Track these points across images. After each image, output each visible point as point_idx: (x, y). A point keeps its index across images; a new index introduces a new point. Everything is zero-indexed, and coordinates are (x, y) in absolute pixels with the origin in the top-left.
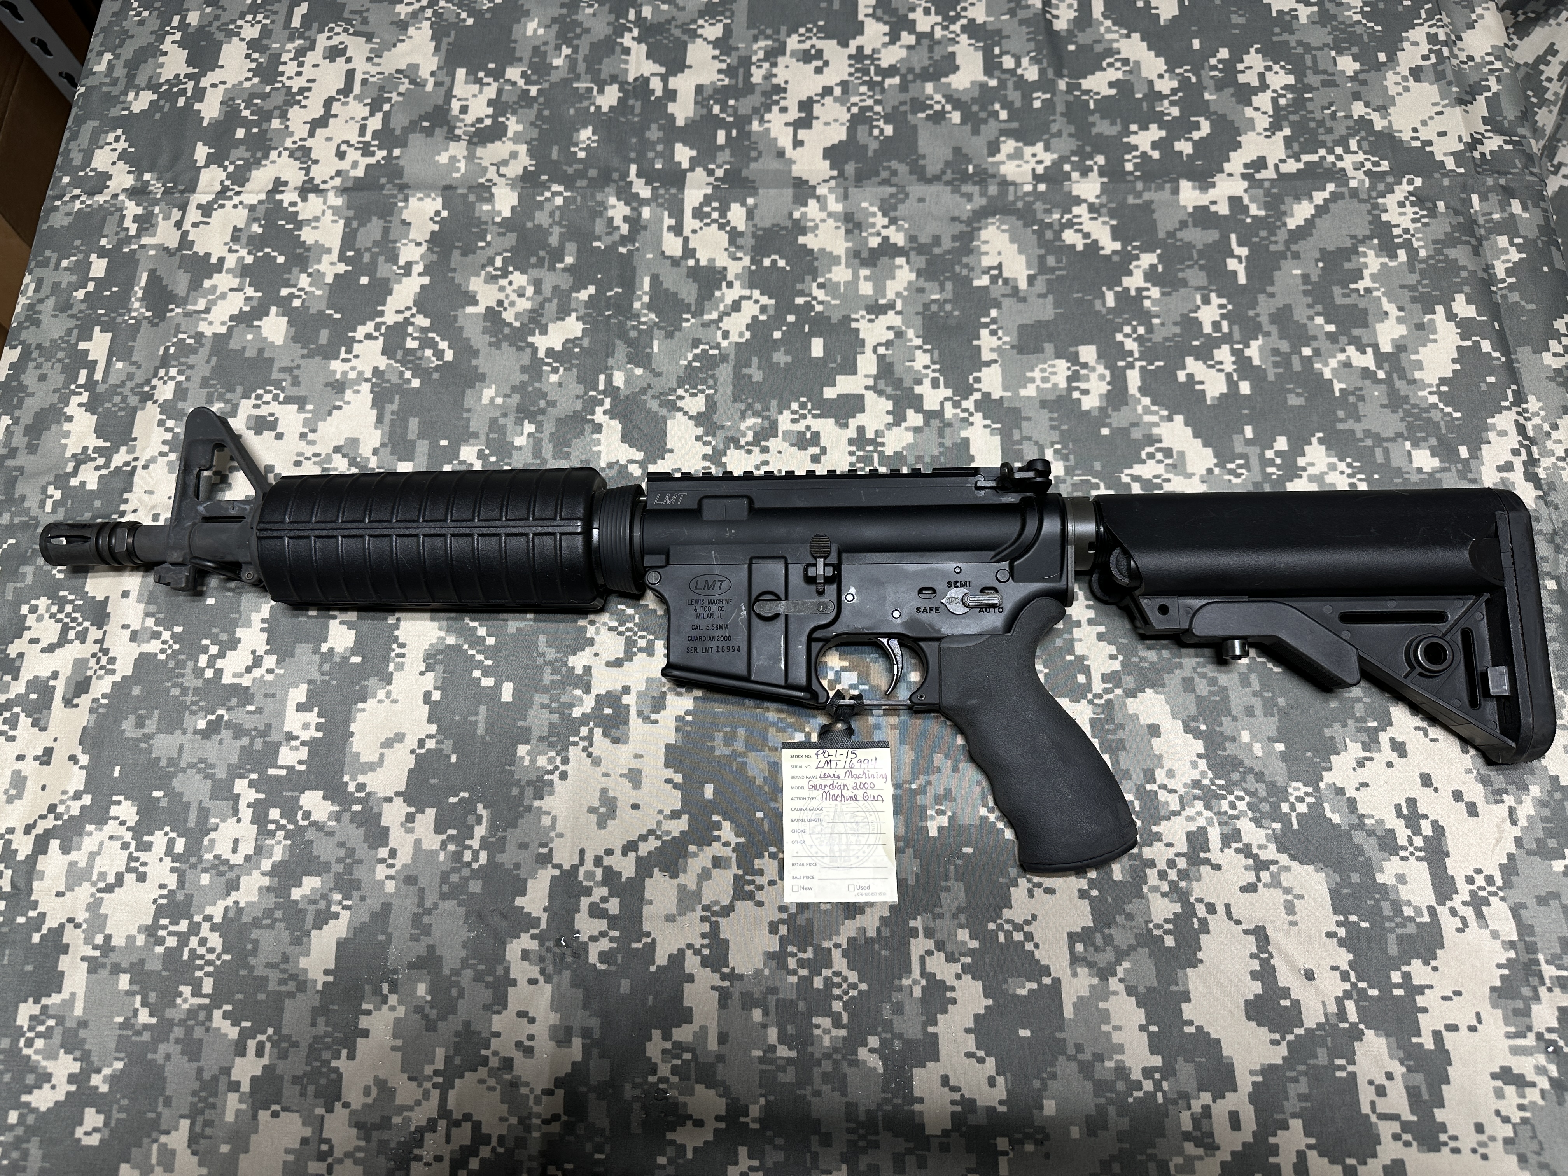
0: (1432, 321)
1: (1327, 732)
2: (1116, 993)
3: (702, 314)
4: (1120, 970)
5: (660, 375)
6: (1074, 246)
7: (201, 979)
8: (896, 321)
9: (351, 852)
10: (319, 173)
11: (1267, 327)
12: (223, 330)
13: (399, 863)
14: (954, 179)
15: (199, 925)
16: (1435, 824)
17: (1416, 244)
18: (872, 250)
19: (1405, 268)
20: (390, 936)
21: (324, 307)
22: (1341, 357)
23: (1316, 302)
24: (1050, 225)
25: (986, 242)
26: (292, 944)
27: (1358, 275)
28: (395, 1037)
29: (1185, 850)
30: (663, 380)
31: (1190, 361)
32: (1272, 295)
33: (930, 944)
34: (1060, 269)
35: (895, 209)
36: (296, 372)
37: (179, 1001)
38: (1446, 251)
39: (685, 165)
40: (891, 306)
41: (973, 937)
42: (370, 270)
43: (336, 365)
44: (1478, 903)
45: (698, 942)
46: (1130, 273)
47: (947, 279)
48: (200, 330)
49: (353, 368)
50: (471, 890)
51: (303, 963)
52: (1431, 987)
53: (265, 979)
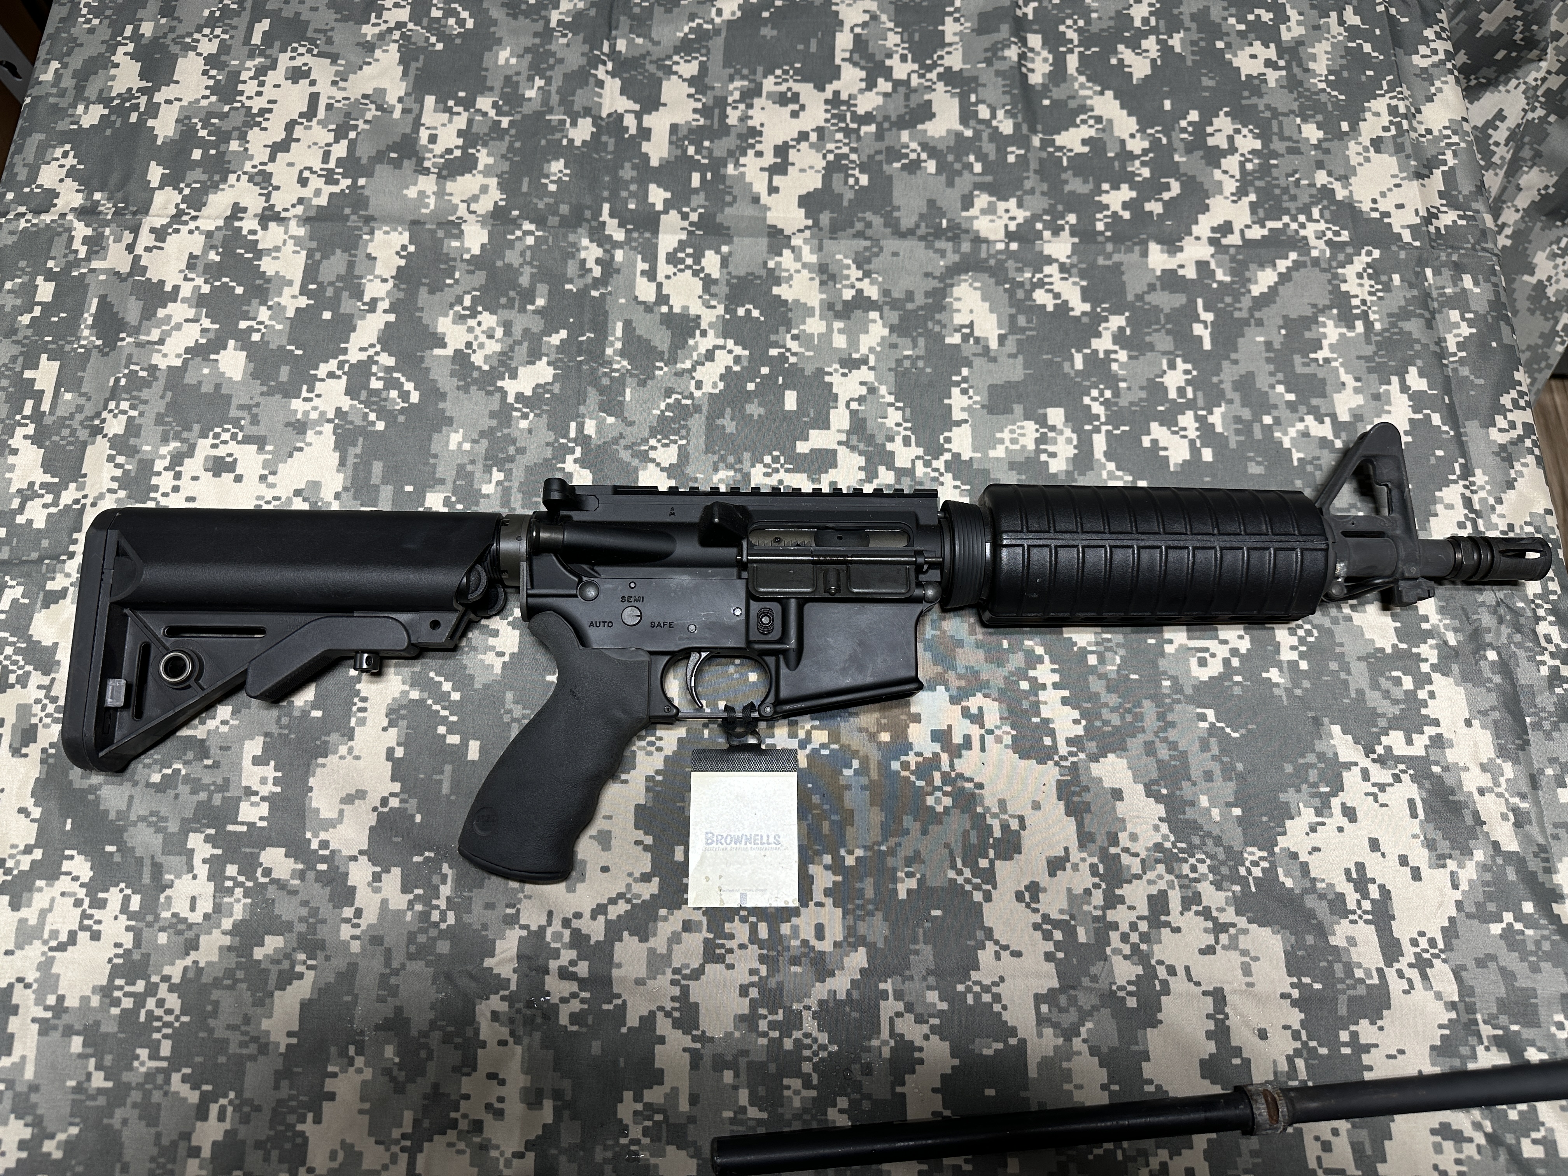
0: (1388, 392)
1: (1282, 797)
2: (1079, 1053)
3: (675, 363)
4: (1083, 1030)
5: (632, 424)
6: (1044, 306)
7: (159, 1041)
8: (870, 377)
9: (314, 912)
10: (280, 200)
11: (1230, 394)
12: (178, 363)
13: (364, 922)
14: (928, 234)
15: (156, 985)
16: (1382, 887)
17: (1372, 317)
18: (845, 302)
19: (1362, 339)
20: (356, 997)
21: (284, 342)
22: (1300, 426)
23: (1277, 370)
24: (1021, 284)
25: (959, 299)
26: (254, 1005)
27: (1317, 345)
28: (362, 1100)
29: (1146, 913)
30: (634, 429)
31: (1154, 426)
32: (1236, 362)
33: (900, 1006)
34: (1030, 329)
35: (869, 262)
36: (255, 410)
37: (136, 1064)
38: (1400, 324)
39: (659, 207)
40: (864, 361)
41: (941, 999)
42: (334, 304)
43: (297, 404)
44: (1422, 965)
45: (669, 1005)
46: (1099, 335)
47: (920, 335)
48: (153, 362)
49: (315, 408)
50: (438, 951)
51: (265, 1024)
52: (1376, 1046)
53: (226, 1041)
